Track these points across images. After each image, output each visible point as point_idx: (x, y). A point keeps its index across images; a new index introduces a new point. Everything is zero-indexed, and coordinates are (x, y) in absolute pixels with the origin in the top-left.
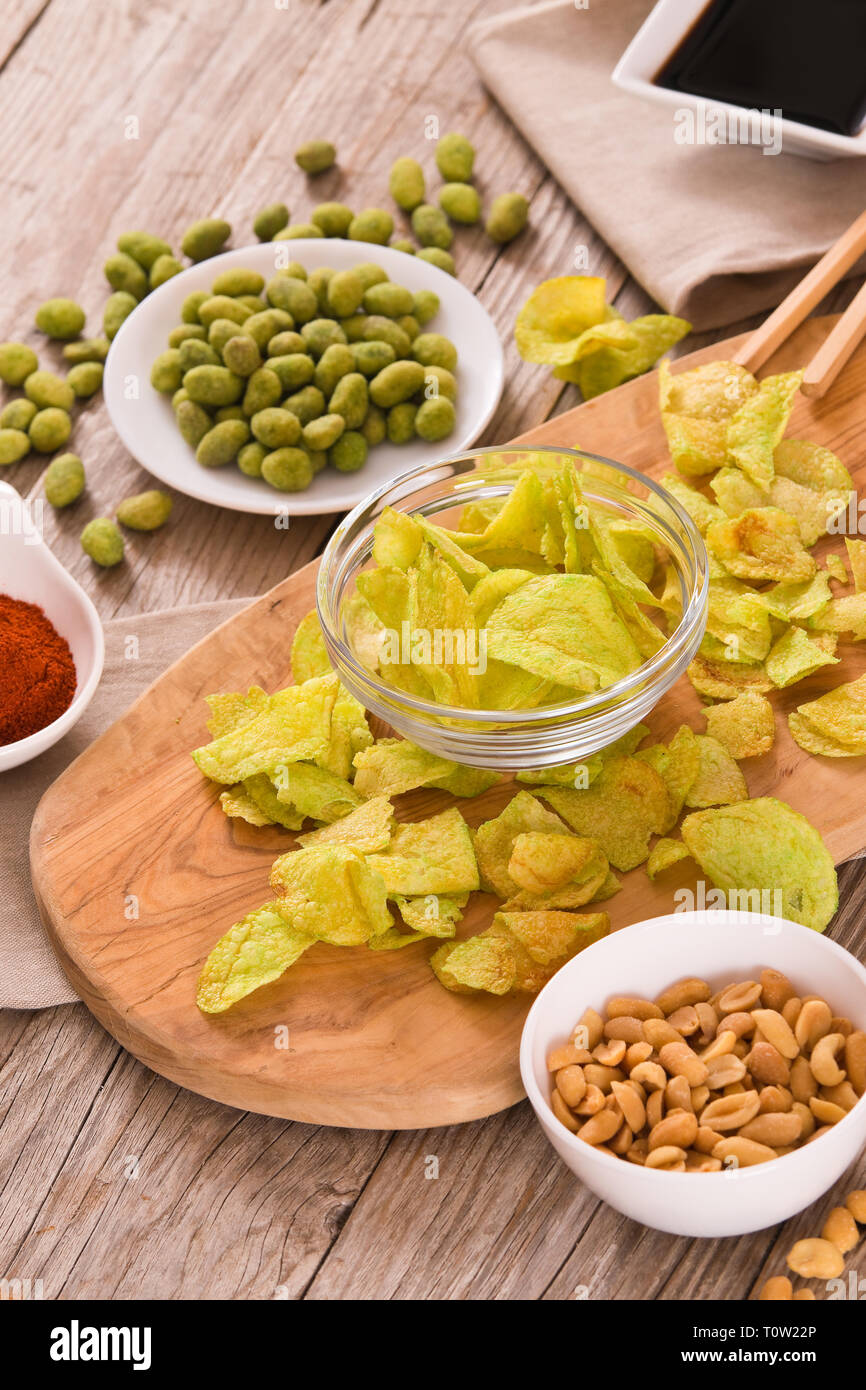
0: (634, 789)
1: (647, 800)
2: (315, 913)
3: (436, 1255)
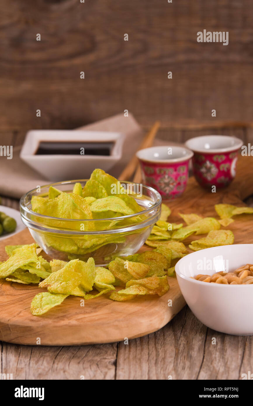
0: (152, 259)
1: (158, 260)
2: (65, 285)
3: (156, 363)
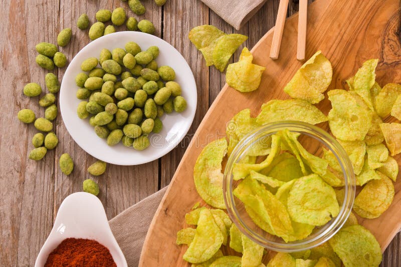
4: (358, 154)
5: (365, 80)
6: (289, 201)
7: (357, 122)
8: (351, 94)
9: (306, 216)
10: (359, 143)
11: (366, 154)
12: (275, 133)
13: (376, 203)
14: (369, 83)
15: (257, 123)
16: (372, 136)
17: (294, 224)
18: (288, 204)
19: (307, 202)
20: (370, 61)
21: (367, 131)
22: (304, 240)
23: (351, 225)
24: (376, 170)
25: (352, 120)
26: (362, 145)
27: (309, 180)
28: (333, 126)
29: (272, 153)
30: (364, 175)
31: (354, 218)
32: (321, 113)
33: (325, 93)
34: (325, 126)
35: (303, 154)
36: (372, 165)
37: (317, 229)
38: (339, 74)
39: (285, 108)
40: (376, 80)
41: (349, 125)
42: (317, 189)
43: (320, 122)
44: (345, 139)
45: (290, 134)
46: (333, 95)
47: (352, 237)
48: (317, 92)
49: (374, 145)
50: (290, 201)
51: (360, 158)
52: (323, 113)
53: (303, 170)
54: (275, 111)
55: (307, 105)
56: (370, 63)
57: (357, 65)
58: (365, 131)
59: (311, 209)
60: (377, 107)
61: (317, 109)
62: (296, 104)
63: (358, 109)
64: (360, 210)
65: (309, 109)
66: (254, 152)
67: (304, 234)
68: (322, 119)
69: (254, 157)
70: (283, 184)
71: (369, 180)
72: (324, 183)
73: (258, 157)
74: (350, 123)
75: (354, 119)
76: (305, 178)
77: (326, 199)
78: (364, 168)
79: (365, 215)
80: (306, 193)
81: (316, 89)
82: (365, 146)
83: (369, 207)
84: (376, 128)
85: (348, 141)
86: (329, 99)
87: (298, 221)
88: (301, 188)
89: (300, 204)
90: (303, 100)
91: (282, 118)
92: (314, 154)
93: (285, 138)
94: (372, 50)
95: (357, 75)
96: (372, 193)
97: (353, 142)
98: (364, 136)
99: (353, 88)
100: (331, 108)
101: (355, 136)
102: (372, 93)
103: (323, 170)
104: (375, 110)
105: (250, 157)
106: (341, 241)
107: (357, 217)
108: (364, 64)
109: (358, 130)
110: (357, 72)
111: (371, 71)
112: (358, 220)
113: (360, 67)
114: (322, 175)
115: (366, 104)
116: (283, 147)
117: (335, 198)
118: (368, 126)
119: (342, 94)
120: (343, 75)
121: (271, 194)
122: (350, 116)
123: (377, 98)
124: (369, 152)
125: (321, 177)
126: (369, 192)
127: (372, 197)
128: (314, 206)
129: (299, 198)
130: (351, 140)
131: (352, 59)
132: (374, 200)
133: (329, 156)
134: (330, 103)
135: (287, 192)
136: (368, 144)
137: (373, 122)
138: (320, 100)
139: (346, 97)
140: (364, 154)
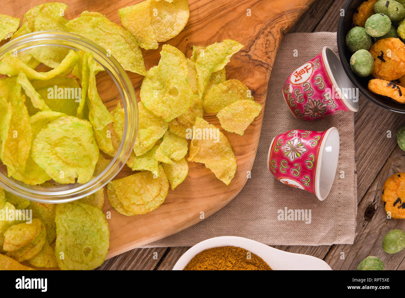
4: (152, 133)
5: (214, 59)
6: (41, 133)
7: (174, 98)
8: (188, 64)
9: (49, 162)
10: (162, 122)
11: (162, 139)
12: (75, 49)
13: (135, 199)
14: (216, 64)
15: (65, 27)
16: (180, 124)
17: (30, 161)
18: (38, 136)
19: (60, 146)
20: (233, 42)
21: (179, 115)
22: (31, 187)
23: (92, 205)
24: (161, 163)
25: (170, 93)
26: (164, 127)
27: (79, 125)
28: (146, 86)
29: (58, 69)
30: (144, 160)
31: (101, 200)
32: (142, 63)
33: (161, 44)
34: (137, 80)
35: (90, 92)
36: (160, 155)
37: (51, 184)
38: (191, 34)
39: (106, 31)
40: (227, 67)
41: (164, 96)
42: (80, 140)
43: (134, 72)
44: (149, 108)
45: (91, 61)
46: (168, 51)
47: (85, 219)
48: (154, 36)
49: (177, 136)
50: (43, 133)
51: (151, 139)
52: (145, 64)
53: (80, 110)
54: (94, 27)
55: (134, 45)
56: (231, 44)
57: (217, 37)
58: (176, 113)
59: (59, 157)
60: (207, 97)
61: (141, 56)
62: (122, 34)
63: (184, 84)
64: (114, 196)
65: (132, 50)
66: (41, 56)
67: (34, 179)
68: (139, 70)
69: (38, 61)
70: (48, 110)
71: (146, 169)
72: (93, 139)
73: (41, 64)
74: (166, 94)
75: (173, 92)
76: (76, 120)
77: (84, 157)
78: (149, 153)
79: (116, 204)
80: (66, 137)
81: (155, 33)
82: (166, 130)
83: (126, 198)
84: (191, 118)
85: (150, 112)
86: (161, 53)
87: (37, 161)
88: (64, 127)
89: (51, 144)
90: (133, 36)
91: (97, 39)
92: (105, 102)
93: (82, 62)
94: (245, 32)
95: (209, 47)
96: (140, 186)
97: (156, 117)
98: (172, 118)
99: (195, 59)
100: (157, 64)
101: (162, 112)
102: (212, 78)
103: (100, 123)
104: (203, 98)
105: (33, 59)
106: (69, 215)
107: (105, 201)
108: (225, 40)
109: (170, 107)
110: (211, 44)
111: (227, 54)
112: (104, 205)
113: (219, 41)
114: (96, 128)
115: (197, 85)
116: (75, 72)
117: (94, 163)
118: (183, 110)
119: (179, 57)
120: (195, 38)
121: (27, 112)
122: (171, 87)
123: (214, 87)
124: (167, 140)
125: (93, 130)
126: (137, 182)
127: (136, 190)
128: (66, 156)
129: (55, 138)
130: (155, 113)
131: (216, 28)
132: (136, 194)
133: (119, 115)
134: (159, 58)
135: (47, 122)
136: (171, 130)
137: (191, 110)
138: (151, 47)
139: (181, 63)
140: (159, 138)
